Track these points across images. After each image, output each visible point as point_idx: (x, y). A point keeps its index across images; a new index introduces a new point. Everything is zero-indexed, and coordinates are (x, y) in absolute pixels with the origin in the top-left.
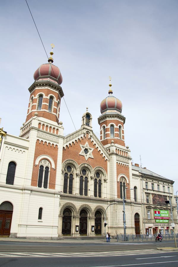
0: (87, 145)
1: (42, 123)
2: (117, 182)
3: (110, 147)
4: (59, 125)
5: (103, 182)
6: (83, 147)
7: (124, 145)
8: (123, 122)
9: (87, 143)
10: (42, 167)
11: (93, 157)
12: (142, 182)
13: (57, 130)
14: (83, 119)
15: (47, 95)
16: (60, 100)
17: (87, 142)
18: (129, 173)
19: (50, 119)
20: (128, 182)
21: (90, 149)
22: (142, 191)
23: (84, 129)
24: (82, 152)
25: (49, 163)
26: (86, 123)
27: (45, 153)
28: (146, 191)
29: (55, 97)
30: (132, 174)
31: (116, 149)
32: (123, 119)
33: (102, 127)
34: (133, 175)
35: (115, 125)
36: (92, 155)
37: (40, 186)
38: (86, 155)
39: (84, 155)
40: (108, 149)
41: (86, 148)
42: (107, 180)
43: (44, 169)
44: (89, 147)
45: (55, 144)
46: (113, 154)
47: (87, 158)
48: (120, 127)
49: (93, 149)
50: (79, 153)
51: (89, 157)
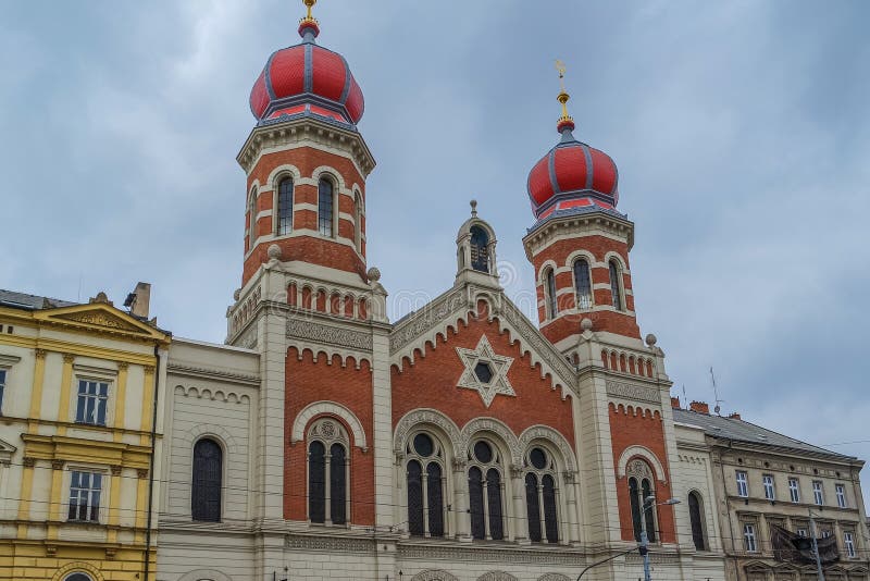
0: (484, 348)
1: (300, 283)
2: (617, 477)
3: (576, 346)
4: (366, 283)
5: (559, 483)
6: (471, 357)
7: (633, 332)
8: (625, 241)
9: (484, 341)
10: (317, 446)
11: (511, 392)
12: (719, 472)
13: (363, 300)
14: (462, 250)
15: (307, 173)
16: (362, 185)
17: (484, 335)
18: (662, 441)
19: (330, 264)
20: (661, 477)
21: (499, 363)
22: (724, 507)
23: (466, 287)
24: (466, 377)
25: (344, 431)
26: (473, 264)
27: (322, 396)
28: (742, 507)
29: (340, 177)
30: (679, 443)
31: (604, 353)
32: (626, 228)
33: (541, 271)
34: (682, 446)
35: (591, 257)
36: (508, 384)
37: (318, 516)
38: (486, 385)
39: (475, 388)
40: (569, 354)
41: (480, 358)
42: (576, 476)
43: (328, 454)
44: (492, 354)
45: (358, 356)
46: (591, 370)
47: (487, 398)
48: (613, 263)
49: (510, 361)
50: (458, 380)
51: (498, 391)
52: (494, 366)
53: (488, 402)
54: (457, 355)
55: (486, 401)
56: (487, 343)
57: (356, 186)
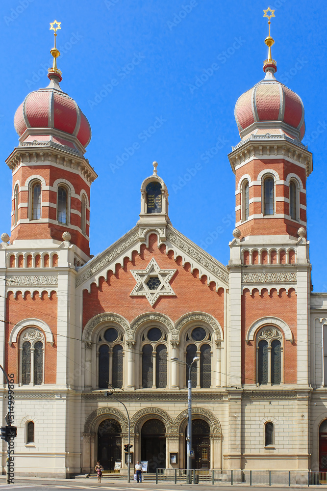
2: (246, 341)
6: (141, 275)
9: (152, 262)
10: (26, 344)
11: (172, 293)
13: (56, 255)
17: (153, 258)
21: (164, 275)
23: (139, 228)
24: (137, 288)
25: (42, 334)
27: (28, 316)
31: (247, 252)
36: (170, 288)
38: (152, 291)
39: (144, 294)
41: (149, 274)
42: (222, 343)
43: (32, 348)
44: (159, 270)
45: (49, 290)
47: (151, 299)
49: (172, 272)
50: (130, 292)
51: (162, 294)
52: (160, 277)
53: (151, 303)
54: (132, 276)
55: (151, 302)
56: (155, 263)
57: (83, 191)
